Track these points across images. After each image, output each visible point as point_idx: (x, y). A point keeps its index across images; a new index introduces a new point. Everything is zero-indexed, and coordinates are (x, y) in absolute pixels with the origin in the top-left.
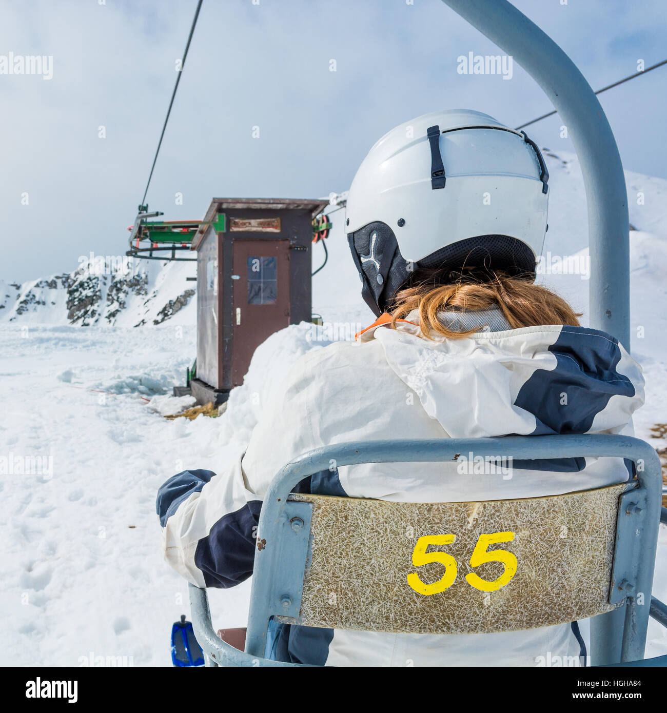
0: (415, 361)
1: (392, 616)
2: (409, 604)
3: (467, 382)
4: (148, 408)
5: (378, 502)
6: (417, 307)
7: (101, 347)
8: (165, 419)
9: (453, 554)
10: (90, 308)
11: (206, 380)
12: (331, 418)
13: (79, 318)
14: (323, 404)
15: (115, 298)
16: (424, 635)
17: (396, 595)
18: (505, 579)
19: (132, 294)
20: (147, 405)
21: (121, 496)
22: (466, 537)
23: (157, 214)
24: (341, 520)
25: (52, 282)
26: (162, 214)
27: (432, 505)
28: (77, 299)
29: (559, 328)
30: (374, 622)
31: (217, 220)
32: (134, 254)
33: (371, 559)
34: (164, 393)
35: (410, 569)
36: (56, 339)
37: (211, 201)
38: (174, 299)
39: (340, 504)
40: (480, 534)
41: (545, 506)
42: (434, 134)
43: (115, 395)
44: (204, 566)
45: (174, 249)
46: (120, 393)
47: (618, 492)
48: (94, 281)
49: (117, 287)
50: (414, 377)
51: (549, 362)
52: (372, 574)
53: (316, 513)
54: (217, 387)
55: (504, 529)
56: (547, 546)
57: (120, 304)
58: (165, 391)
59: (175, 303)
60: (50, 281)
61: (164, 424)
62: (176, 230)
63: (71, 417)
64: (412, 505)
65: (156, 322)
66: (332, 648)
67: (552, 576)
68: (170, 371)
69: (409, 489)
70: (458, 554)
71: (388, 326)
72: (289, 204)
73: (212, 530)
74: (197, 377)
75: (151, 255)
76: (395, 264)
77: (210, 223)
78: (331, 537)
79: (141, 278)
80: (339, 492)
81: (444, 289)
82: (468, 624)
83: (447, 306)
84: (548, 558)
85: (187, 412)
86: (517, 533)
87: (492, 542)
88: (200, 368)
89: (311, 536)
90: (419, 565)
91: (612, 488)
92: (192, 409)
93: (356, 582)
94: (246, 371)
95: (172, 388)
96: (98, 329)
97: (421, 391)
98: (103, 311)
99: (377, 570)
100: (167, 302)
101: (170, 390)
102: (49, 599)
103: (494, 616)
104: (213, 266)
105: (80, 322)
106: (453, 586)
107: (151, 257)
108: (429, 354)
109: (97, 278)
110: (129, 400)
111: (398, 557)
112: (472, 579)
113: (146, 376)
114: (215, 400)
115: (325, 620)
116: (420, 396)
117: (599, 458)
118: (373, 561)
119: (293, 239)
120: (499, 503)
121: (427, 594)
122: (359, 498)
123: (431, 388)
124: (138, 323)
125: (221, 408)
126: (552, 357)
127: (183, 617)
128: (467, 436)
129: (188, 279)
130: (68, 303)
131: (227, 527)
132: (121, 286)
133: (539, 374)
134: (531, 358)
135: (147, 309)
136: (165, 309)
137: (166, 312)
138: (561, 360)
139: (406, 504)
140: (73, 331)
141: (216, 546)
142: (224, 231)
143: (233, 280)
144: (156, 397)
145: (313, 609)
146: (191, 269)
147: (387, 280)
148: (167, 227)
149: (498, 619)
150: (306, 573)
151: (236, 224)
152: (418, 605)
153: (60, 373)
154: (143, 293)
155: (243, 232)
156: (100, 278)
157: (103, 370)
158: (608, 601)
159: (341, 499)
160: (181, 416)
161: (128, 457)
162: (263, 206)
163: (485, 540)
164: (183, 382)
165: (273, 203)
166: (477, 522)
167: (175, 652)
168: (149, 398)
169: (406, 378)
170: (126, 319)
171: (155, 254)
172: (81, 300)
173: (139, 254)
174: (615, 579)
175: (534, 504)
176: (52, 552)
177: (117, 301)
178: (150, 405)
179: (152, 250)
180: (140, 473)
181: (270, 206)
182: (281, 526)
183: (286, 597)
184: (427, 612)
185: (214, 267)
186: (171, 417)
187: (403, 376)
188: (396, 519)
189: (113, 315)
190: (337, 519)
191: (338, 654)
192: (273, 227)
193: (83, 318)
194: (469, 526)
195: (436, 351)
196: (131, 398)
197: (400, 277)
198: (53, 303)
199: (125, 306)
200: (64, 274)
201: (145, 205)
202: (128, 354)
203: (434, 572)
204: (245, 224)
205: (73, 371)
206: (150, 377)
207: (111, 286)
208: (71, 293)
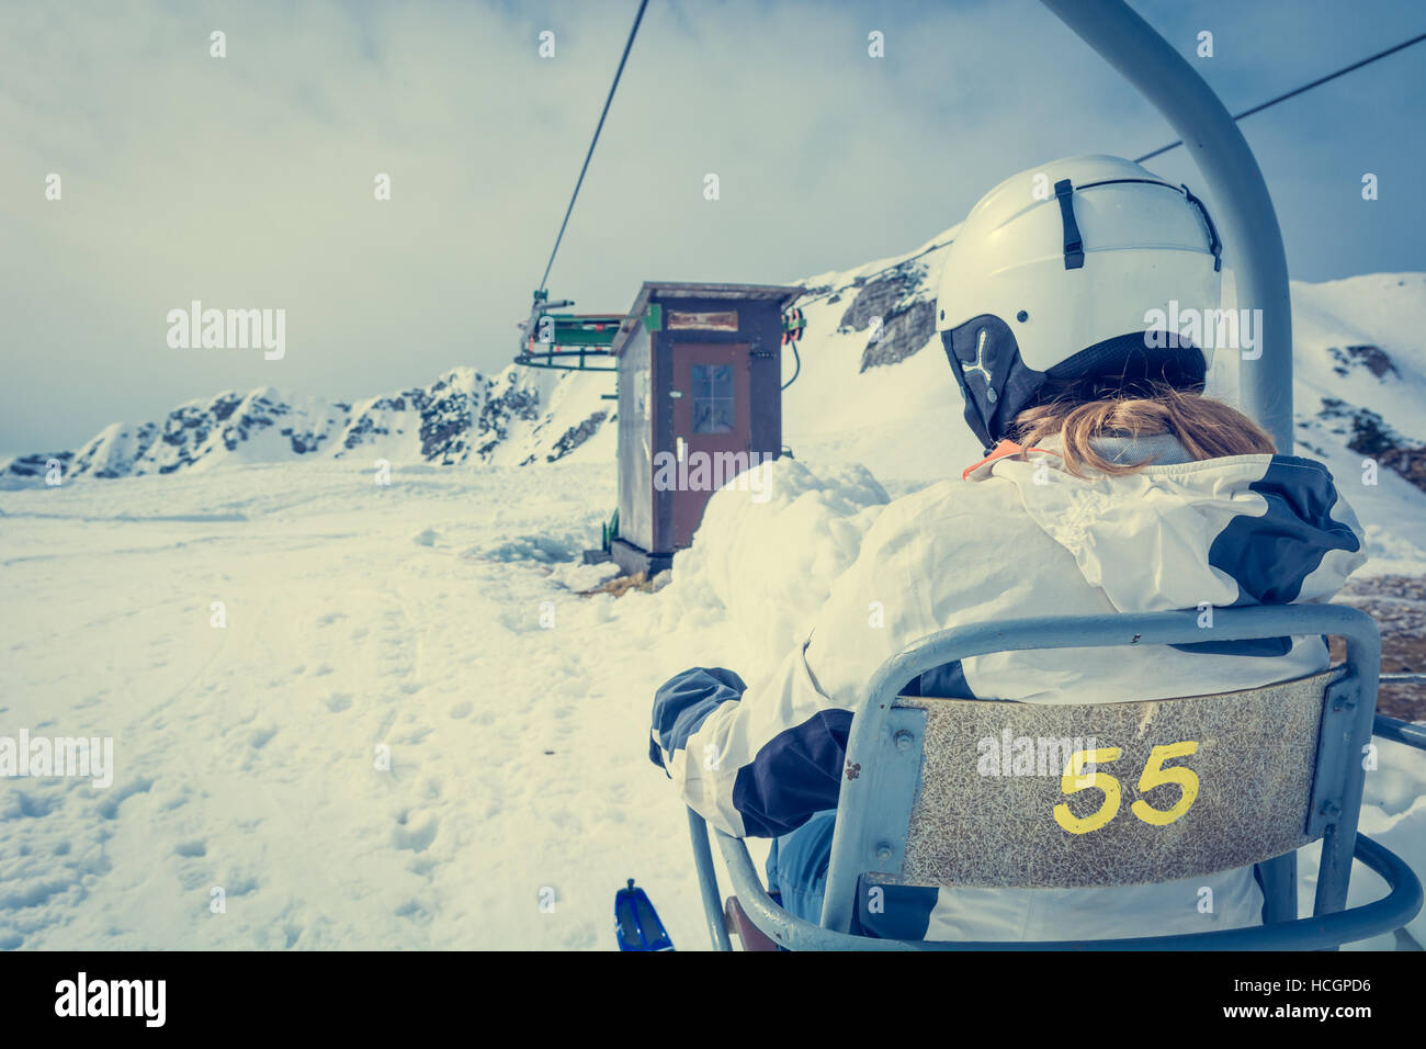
0: (1065, 506)
1: (1030, 865)
2: (1055, 848)
3: (1146, 536)
4: (552, 581)
5: (1019, 705)
6: (1059, 430)
7: (474, 495)
8: (577, 596)
9: (1117, 775)
10: (455, 439)
11: (633, 541)
12: (948, 588)
13: (438, 453)
14: (936, 567)
15: (492, 424)
16: (1073, 890)
17: (1037, 836)
18: (1183, 806)
19: (516, 418)
20: (550, 577)
21: (527, 710)
22: (1135, 751)
23: (565, 304)
24: (965, 732)
25: (397, 402)
26: (572, 303)
27: (1091, 708)
28: (434, 427)
29: (1265, 459)
30: (1005, 876)
31: (649, 314)
32: (525, 361)
33: (1004, 786)
34: (570, 559)
35: (1058, 799)
36: (407, 483)
37: (640, 285)
38: (576, 425)
39: (965, 710)
40: (1153, 745)
41: (1237, 704)
42: (1064, 191)
43: (502, 563)
44: (746, 807)
45: (582, 353)
46: (508, 560)
47: (1325, 683)
48: (460, 400)
49: (493, 408)
50: (1066, 528)
51: (1256, 506)
52: (1006, 808)
53: (931, 724)
54: (650, 550)
55: (1185, 738)
56: (1237, 759)
57: (499, 432)
58: (572, 557)
59: (577, 432)
60: (394, 399)
61: (578, 603)
62: (586, 327)
63: (443, 596)
64: (1065, 707)
65: (551, 459)
66: (933, 917)
67: (1240, 800)
68: (577, 528)
69: (1063, 686)
70: (1123, 775)
71: (1015, 458)
72: (750, 292)
73: (760, 754)
74: (620, 535)
75: (550, 362)
76: (1013, 374)
77: (639, 317)
78: (950, 757)
79: (529, 395)
80: (962, 692)
81: (1093, 407)
82: (1132, 872)
83: (1106, 430)
84: (1237, 775)
85: (609, 586)
86: (1201, 742)
87: (1168, 757)
88: (624, 524)
89: (923, 757)
90: (1070, 792)
91: (1318, 678)
92: (614, 581)
93: (982, 820)
94: (697, 526)
95: (581, 552)
96: (469, 469)
97: (1078, 548)
98: (473, 443)
99: (1013, 801)
100: (567, 429)
101: (577, 555)
102: (436, 863)
103: (1167, 858)
104: (643, 379)
105: (440, 458)
106: (1115, 819)
107: (550, 366)
108: (1086, 496)
109: (464, 396)
110: (522, 570)
111: (1043, 782)
112: (1141, 810)
113: (544, 536)
114: (649, 568)
115: (937, 876)
116: (1076, 555)
117: (1307, 637)
118: (1007, 789)
119: (756, 341)
120: (1179, 702)
121: (1078, 832)
122: (993, 701)
123: (1094, 544)
124: (524, 461)
125: (657, 579)
126: (1258, 497)
127: (631, 882)
128: (1143, 609)
129: (604, 397)
130: (422, 431)
131: (786, 749)
132: (500, 407)
133: (1240, 522)
134: (1228, 499)
135: (536, 440)
136: (563, 440)
137: (565, 444)
138: (1273, 502)
139: (1056, 706)
140: (433, 471)
141: (767, 777)
142: (660, 329)
143: (672, 399)
144: (558, 566)
145: (921, 861)
146: (609, 383)
147: (1002, 396)
148: (576, 323)
149: (1171, 862)
150: (913, 809)
151: (676, 320)
152: (1067, 849)
153: (418, 533)
154: (532, 416)
155: (684, 331)
156: (470, 395)
157: (478, 528)
158: (1306, 832)
159: (966, 703)
160: (600, 592)
161: (533, 652)
162: (714, 295)
163: (1160, 754)
164: (596, 543)
165: (728, 291)
166: (1150, 728)
167: (623, 933)
168: (549, 566)
169: (1053, 530)
170: (508, 455)
171: (556, 361)
172: (440, 427)
173: (533, 361)
174: (1316, 801)
175: (1224, 701)
176: (434, 794)
177: (495, 428)
178: (554, 576)
179: (551, 355)
180: (553, 675)
181: (724, 295)
182: (881, 743)
183: (883, 845)
184: (1078, 858)
185: (645, 380)
186: (584, 594)
187: (1048, 527)
188: (1042, 729)
189: (488, 448)
190: (961, 732)
191: (943, 925)
192: (727, 323)
193: (443, 454)
194: (1140, 736)
195: (1095, 492)
196: (526, 567)
197: (1022, 392)
198: (400, 432)
199: (506, 435)
200: (416, 390)
201: (544, 291)
202: (514, 505)
203: (1090, 801)
204: (688, 319)
205: (436, 530)
206: (548, 538)
207: (485, 407)
208: (426, 417)
